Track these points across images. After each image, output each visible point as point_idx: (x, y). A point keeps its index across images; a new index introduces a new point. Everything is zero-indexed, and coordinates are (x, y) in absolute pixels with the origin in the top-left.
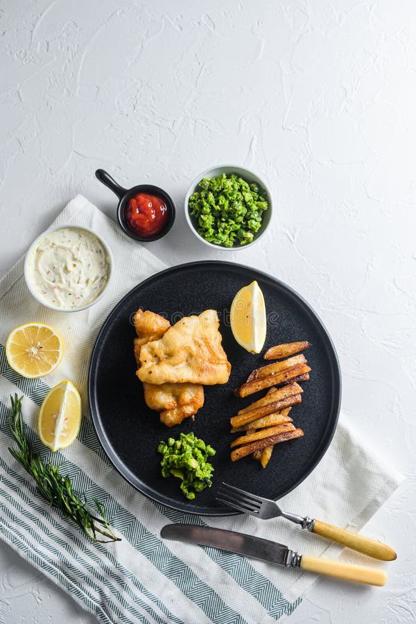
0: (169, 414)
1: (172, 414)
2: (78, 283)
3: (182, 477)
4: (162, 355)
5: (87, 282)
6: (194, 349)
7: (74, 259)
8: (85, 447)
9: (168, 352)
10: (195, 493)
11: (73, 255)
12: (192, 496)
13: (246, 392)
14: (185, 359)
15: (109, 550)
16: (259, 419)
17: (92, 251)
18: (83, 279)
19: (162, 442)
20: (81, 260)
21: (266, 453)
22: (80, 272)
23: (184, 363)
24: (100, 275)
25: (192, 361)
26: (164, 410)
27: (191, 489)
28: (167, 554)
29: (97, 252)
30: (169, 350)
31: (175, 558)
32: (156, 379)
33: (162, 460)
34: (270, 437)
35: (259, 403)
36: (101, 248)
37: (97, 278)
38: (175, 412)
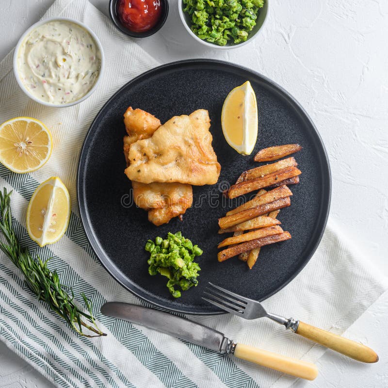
0: (157, 213)
1: (160, 213)
2: (68, 78)
3: (168, 276)
4: (151, 154)
5: (77, 77)
6: (184, 148)
7: (64, 53)
8: (73, 243)
9: (157, 151)
10: (181, 291)
11: (63, 50)
12: (178, 294)
13: (234, 193)
14: (174, 158)
15: (96, 344)
16: (247, 220)
17: (83, 45)
18: (73, 74)
19: (149, 240)
20: (71, 54)
21: (253, 255)
22: (70, 67)
23: (174, 162)
24: (91, 71)
25: (182, 162)
26: (152, 209)
27: (177, 288)
28: (152, 349)
29: (88, 47)
30: (159, 149)
31: (160, 353)
32: (145, 178)
33: (149, 258)
34: (258, 239)
35: (247, 205)
36: (91, 43)
37: (87, 73)
38: (163, 211)
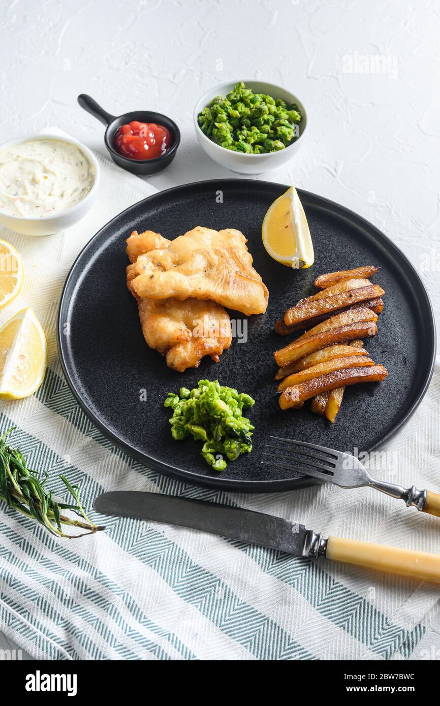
0: (180, 349)
1: (185, 348)
2: (50, 195)
3: (203, 432)
4: (168, 263)
5: (62, 195)
6: (215, 259)
7: (46, 171)
9: (177, 259)
10: (226, 459)
11: (44, 167)
12: (220, 464)
13: (294, 315)
14: (203, 269)
15: (84, 556)
16: (317, 350)
17: (71, 164)
18: (57, 192)
19: (170, 394)
20: (55, 172)
21: (333, 399)
22: (53, 185)
23: (201, 274)
24: (81, 188)
25: (213, 272)
26: (170, 346)
29: (77, 165)
31: (197, 568)
32: (161, 285)
34: (337, 370)
35: (315, 330)
36: (82, 159)
37: (76, 190)
38: (189, 346)
